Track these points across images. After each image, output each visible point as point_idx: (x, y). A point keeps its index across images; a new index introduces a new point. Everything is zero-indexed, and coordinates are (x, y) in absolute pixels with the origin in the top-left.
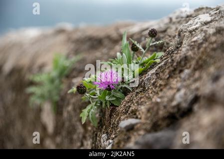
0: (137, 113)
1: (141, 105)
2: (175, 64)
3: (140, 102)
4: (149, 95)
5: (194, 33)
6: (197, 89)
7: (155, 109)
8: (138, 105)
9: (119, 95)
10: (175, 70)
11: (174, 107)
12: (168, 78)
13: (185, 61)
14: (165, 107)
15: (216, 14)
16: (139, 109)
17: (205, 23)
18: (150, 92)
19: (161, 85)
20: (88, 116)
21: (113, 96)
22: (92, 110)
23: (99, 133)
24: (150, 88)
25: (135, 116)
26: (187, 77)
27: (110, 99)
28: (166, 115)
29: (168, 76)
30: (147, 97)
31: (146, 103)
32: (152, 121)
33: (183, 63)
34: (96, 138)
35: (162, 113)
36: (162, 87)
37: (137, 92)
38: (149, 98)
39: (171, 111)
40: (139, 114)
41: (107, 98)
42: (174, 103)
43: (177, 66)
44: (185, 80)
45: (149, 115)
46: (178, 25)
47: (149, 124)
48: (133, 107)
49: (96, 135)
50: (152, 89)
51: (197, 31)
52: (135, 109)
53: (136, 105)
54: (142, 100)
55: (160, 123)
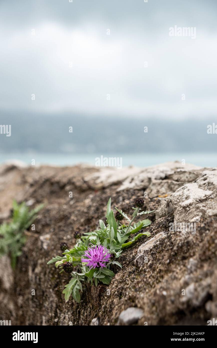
0: (137, 302)
1: (140, 291)
2: (175, 248)
3: (137, 287)
4: (147, 280)
5: (188, 209)
6: (209, 286)
7: (162, 303)
8: (136, 291)
9: (109, 272)
10: (176, 254)
11: (183, 303)
12: (169, 264)
13: (187, 247)
14: (173, 302)
15: (204, 184)
16: (138, 296)
17: (200, 200)
18: (148, 276)
19: (160, 271)
20: (72, 293)
21: (102, 274)
22: (77, 287)
23: (83, 311)
24: (147, 270)
25: (133, 304)
26: (193, 268)
27: (99, 277)
28: (174, 311)
29: (168, 261)
30: (145, 282)
31: (145, 289)
32: (158, 315)
33: (185, 248)
34: (79, 316)
35: (169, 308)
36: (162, 274)
37: (130, 272)
38: (148, 284)
39: (181, 307)
40: (139, 302)
41: (95, 275)
42: (184, 299)
43: (177, 250)
44: (191, 272)
45: (154, 308)
46: (159, 187)
47: (155, 319)
48: (130, 293)
49: (79, 312)
50: (149, 272)
51: (191, 207)
52: (132, 296)
53: (133, 290)
54: (140, 285)
55: (167, 318)
